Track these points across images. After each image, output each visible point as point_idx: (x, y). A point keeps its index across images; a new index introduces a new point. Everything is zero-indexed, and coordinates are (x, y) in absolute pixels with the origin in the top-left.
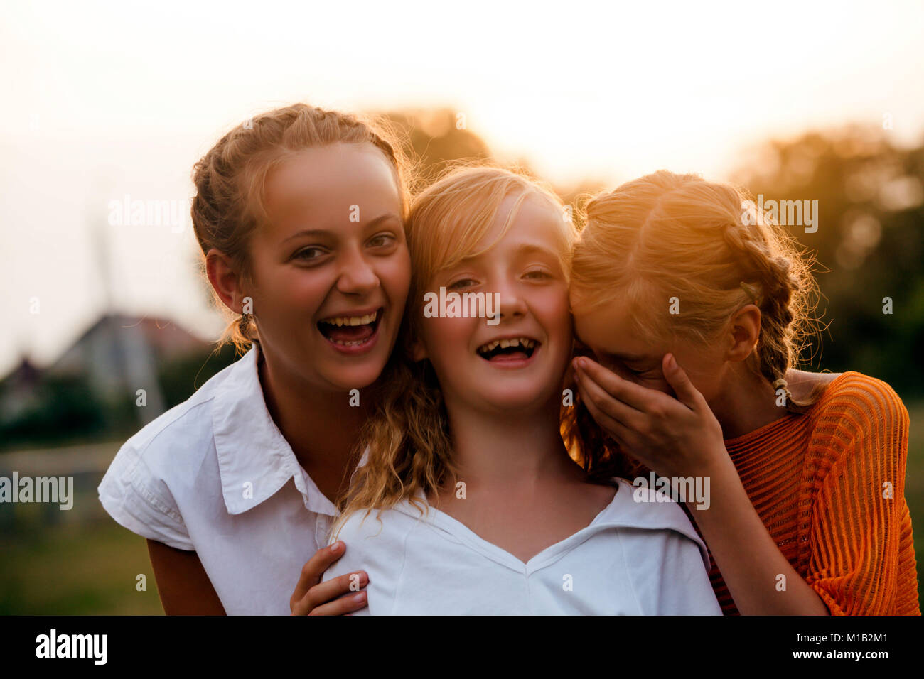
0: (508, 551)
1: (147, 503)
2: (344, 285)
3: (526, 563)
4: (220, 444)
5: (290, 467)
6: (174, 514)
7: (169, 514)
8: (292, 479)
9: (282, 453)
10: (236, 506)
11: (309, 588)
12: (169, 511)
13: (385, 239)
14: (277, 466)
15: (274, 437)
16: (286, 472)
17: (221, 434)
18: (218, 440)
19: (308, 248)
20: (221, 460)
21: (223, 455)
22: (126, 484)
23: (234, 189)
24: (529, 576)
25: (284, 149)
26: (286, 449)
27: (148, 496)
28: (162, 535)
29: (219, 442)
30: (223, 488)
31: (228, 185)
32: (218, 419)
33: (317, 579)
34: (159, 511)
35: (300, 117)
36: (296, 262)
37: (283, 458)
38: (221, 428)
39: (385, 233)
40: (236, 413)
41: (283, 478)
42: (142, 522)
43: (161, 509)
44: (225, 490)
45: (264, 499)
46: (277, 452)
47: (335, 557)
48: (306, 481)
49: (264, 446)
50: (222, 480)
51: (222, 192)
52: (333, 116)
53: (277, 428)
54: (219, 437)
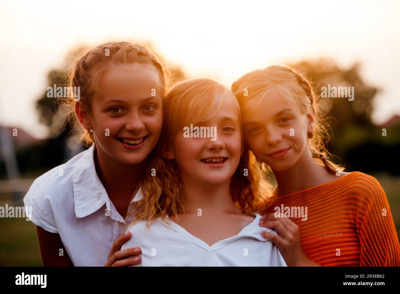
0: (203, 241)
1: (40, 209)
2: (128, 127)
3: (210, 246)
4: (75, 187)
5: (105, 199)
6: (50, 216)
7: (48, 216)
8: (105, 204)
9: (101, 193)
10: (80, 214)
11: (116, 252)
12: (48, 214)
13: (151, 107)
14: (99, 198)
15: (98, 185)
16: (103, 201)
17: (76, 183)
18: (75, 185)
19: (115, 107)
20: (75, 194)
21: (76, 192)
22: (33, 200)
23: (89, 77)
24: (211, 252)
25: (111, 63)
26: (103, 190)
27: (40, 206)
28: (43, 224)
29: (75, 186)
30: (75, 206)
31: (86, 75)
32: (75, 176)
33: (119, 248)
34: (43, 213)
35: (121, 50)
36: (109, 113)
37: (102, 195)
38: (76, 180)
39: (151, 105)
40: (83, 174)
41: (101, 203)
42: (36, 218)
43: (45, 213)
44: (76, 207)
45: (93, 212)
46: (100, 192)
47: (127, 239)
48: (111, 205)
49: (94, 189)
50: (75, 203)
51: (83, 77)
52: (135, 50)
53: (100, 181)
54: (75, 184)
